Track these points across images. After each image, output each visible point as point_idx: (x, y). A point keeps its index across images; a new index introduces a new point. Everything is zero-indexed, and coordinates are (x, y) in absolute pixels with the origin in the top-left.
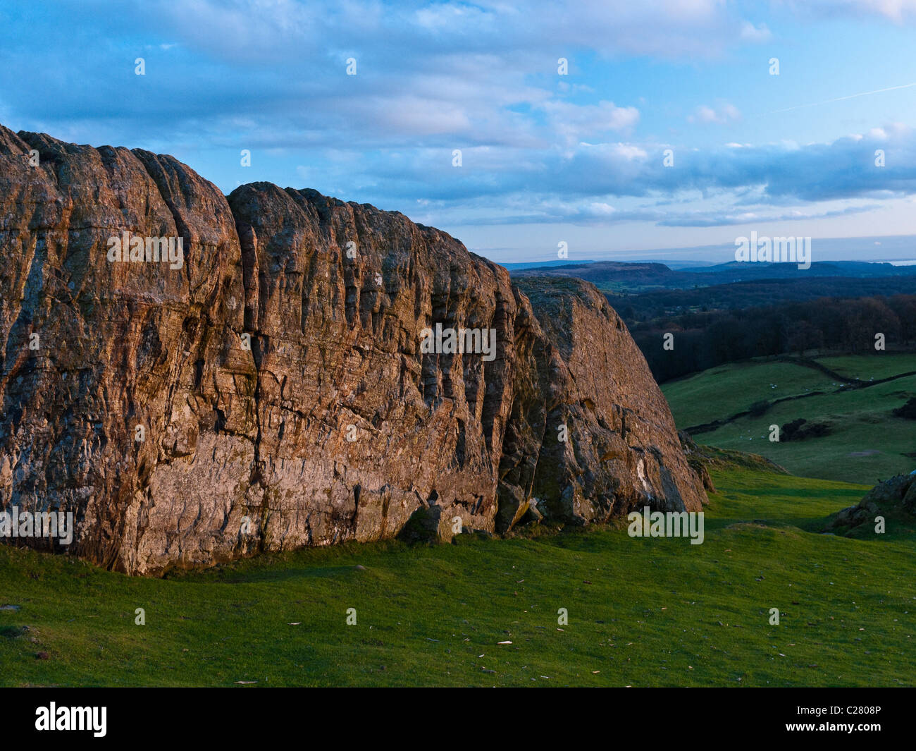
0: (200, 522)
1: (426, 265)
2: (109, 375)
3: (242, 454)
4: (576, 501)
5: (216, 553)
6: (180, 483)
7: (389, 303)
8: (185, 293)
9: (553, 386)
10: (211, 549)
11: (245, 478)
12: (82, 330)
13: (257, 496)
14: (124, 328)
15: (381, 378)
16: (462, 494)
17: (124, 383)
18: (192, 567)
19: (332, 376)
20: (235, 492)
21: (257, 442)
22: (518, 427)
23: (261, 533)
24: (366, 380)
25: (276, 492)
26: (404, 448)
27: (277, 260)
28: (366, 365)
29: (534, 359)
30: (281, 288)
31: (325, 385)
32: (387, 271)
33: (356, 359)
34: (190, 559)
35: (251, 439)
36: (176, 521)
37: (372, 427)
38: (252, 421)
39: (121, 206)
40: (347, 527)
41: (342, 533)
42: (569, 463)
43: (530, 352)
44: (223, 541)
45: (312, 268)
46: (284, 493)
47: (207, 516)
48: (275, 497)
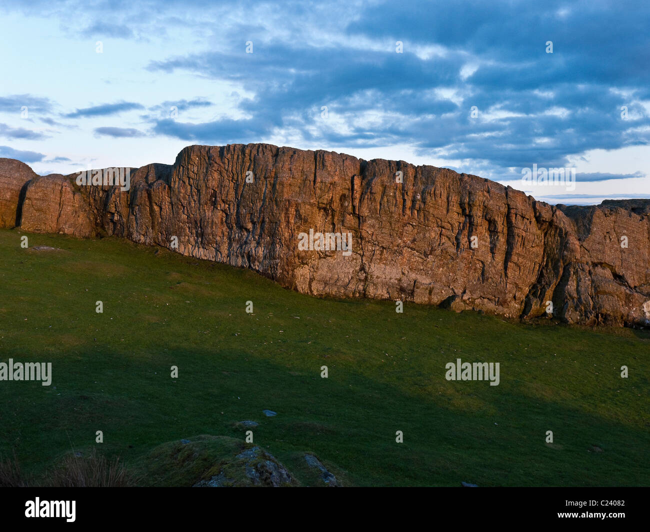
0: (338, 281)
1: (457, 191)
2: (283, 225)
3: (356, 259)
4: (569, 311)
5: (345, 294)
6: (330, 266)
7: (423, 206)
8: (313, 199)
9: (565, 253)
10: (342, 292)
11: (358, 268)
12: (275, 210)
13: (362, 276)
14: (287, 210)
15: (425, 237)
16: (484, 294)
17: (289, 227)
18: (335, 297)
19: (397, 234)
20: (353, 273)
21: (362, 256)
22: (547, 271)
23: (364, 290)
24: (416, 237)
25: (371, 276)
26: (443, 268)
27: (368, 188)
28: (416, 231)
29: (559, 238)
30: (368, 199)
31: (393, 237)
32: (423, 193)
33: (410, 228)
34: (334, 293)
35: (360, 254)
36: (328, 279)
37: (423, 257)
38: (359, 247)
39: (291, 170)
40: (409, 296)
41: (406, 298)
42: (568, 292)
43: (557, 235)
44: (347, 290)
45: (384, 191)
46: (375, 277)
47: (341, 279)
48: (371, 277)
